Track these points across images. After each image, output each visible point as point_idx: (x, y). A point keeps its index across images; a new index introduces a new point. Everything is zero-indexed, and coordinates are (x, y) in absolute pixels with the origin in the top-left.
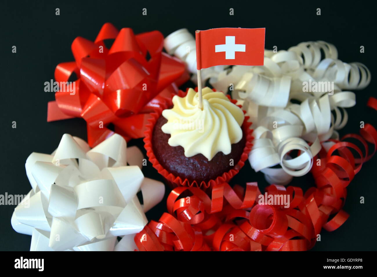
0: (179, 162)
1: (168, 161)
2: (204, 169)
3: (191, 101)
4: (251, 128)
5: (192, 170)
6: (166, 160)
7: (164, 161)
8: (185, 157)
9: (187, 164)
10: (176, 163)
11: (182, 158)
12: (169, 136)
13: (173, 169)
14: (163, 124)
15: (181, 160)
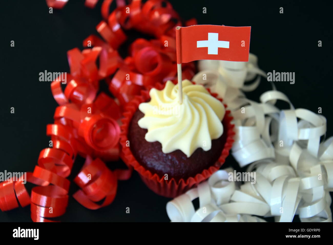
0: (157, 158)
1: (145, 158)
2: (182, 166)
3: (169, 94)
4: (232, 123)
5: (170, 167)
6: (143, 156)
7: (141, 157)
8: (163, 153)
9: (165, 161)
10: (153, 159)
11: (160, 154)
12: (146, 131)
13: (150, 166)
14: (140, 119)
15: (158, 156)
